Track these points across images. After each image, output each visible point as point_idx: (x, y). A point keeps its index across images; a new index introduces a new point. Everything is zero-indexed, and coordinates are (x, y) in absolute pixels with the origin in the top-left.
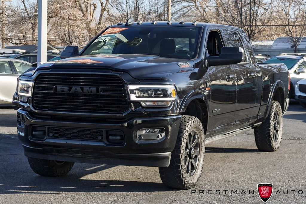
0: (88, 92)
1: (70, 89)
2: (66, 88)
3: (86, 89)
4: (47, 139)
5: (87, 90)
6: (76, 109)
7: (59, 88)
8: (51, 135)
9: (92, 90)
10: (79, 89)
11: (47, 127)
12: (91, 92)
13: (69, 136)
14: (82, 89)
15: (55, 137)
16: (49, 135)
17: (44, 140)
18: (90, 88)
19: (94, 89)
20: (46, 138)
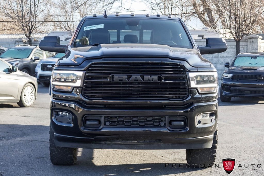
0: (149, 80)
1: (129, 77)
2: (125, 77)
3: (146, 77)
4: (104, 128)
5: (148, 78)
6: (131, 97)
7: (116, 77)
8: (108, 124)
9: (153, 78)
10: (139, 77)
11: (103, 116)
12: (152, 81)
13: (128, 124)
14: (143, 77)
15: (112, 125)
16: (105, 124)
17: (101, 129)
18: (151, 76)
19: (155, 78)
20: (101, 127)
